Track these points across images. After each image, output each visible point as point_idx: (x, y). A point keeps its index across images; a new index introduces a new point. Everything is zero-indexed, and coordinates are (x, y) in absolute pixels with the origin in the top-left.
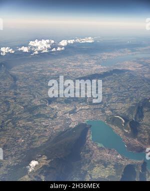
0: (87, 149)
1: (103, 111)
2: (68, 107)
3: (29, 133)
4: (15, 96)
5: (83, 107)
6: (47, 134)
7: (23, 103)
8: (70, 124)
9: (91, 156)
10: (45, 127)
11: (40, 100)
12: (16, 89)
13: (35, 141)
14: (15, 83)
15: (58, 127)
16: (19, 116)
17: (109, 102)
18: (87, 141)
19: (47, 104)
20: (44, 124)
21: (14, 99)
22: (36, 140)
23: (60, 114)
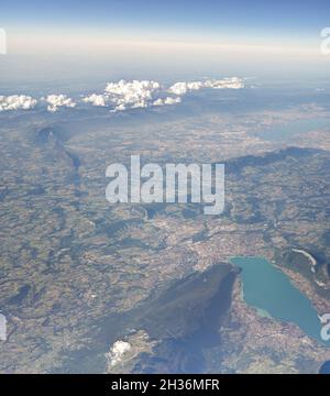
0: (234, 320)
1: (267, 238)
2: (191, 226)
3: (108, 281)
4: (77, 199)
5: (223, 228)
6: (146, 283)
7: (93, 214)
8: (195, 263)
9: (243, 336)
10: (142, 267)
11: (130, 210)
12: (78, 184)
13: (121, 299)
14: (77, 169)
15: (170, 269)
16: (85, 241)
17: (280, 217)
18: (233, 303)
19: (145, 219)
20: (138, 260)
21: (75, 204)
22: (121, 295)
23: (172, 240)
